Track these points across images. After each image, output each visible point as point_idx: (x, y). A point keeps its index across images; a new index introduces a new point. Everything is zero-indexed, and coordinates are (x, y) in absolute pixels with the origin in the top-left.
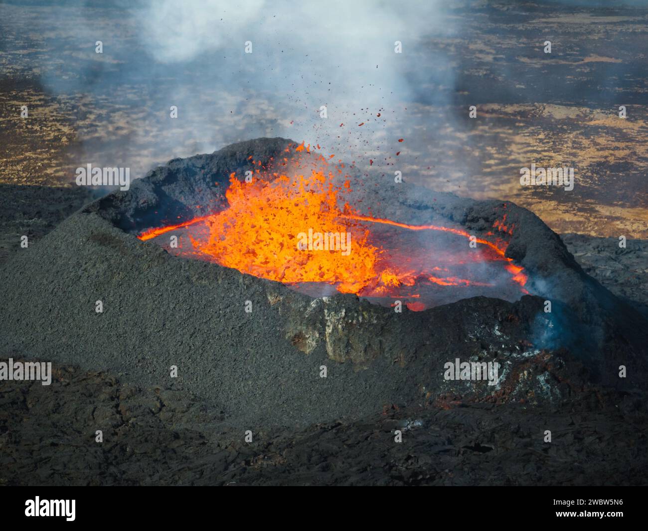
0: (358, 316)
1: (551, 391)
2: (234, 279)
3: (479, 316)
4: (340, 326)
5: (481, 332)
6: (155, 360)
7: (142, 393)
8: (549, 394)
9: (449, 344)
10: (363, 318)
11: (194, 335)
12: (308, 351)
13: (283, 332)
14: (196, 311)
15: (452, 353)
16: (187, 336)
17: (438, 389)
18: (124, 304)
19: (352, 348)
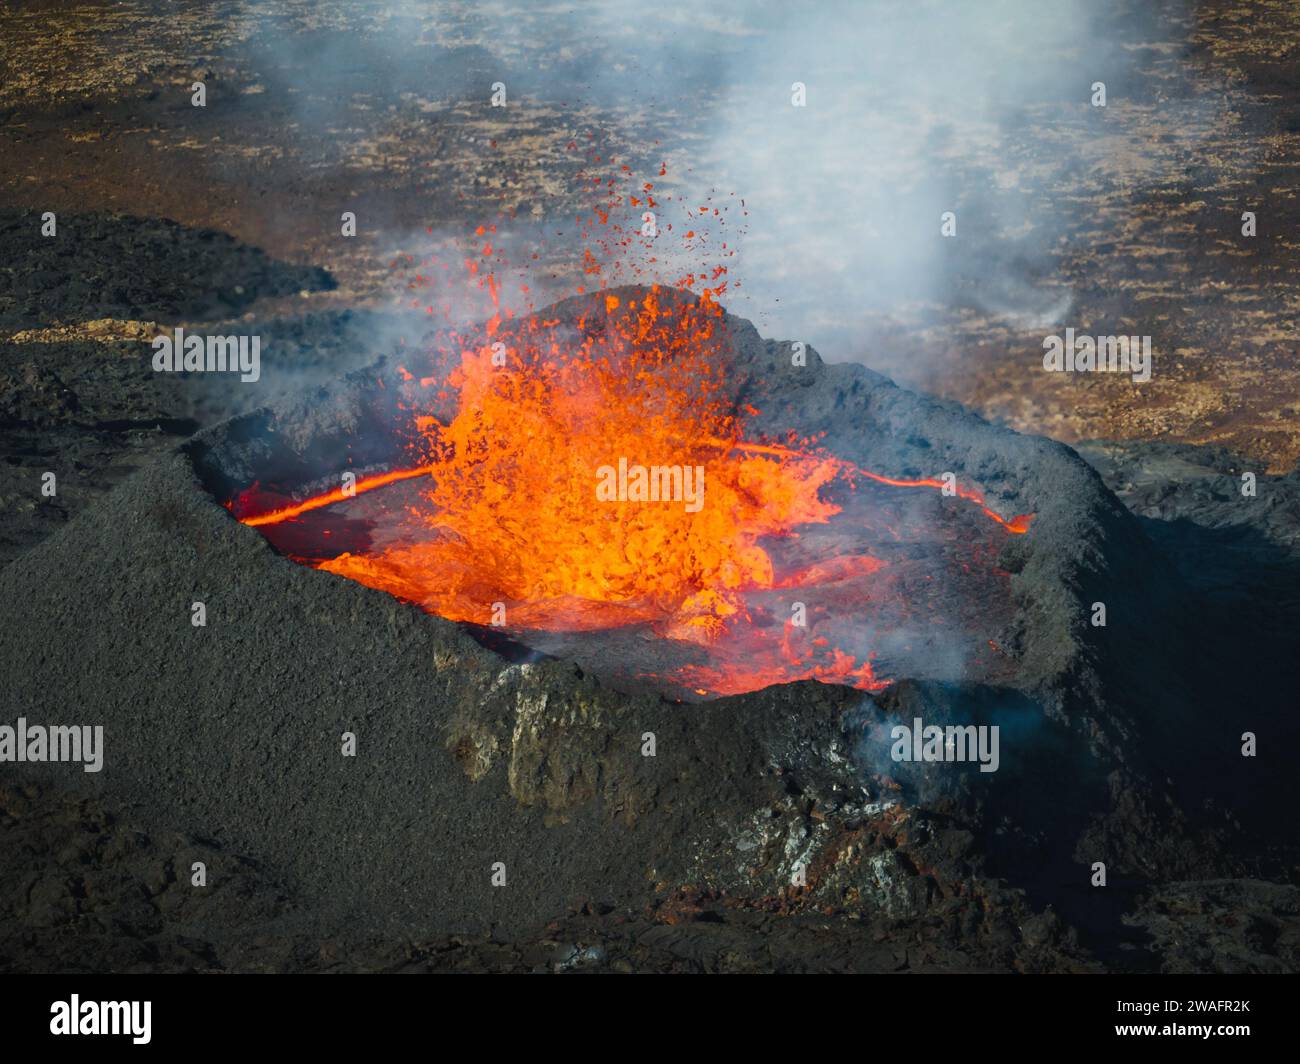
0: (570, 710)
1: (893, 892)
2: (381, 613)
3: (798, 723)
4: (534, 729)
5: (799, 755)
6: (201, 776)
7: (148, 848)
8: (888, 898)
9: (725, 779)
10: (579, 715)
11: (282, 729)
12: (476, 776)
13: (443, 732)
14: (295, 679)
15: (727, 798)
16: (268, 731)
17: (680, 875)
18: (170, 656)
19: (550, 775)
